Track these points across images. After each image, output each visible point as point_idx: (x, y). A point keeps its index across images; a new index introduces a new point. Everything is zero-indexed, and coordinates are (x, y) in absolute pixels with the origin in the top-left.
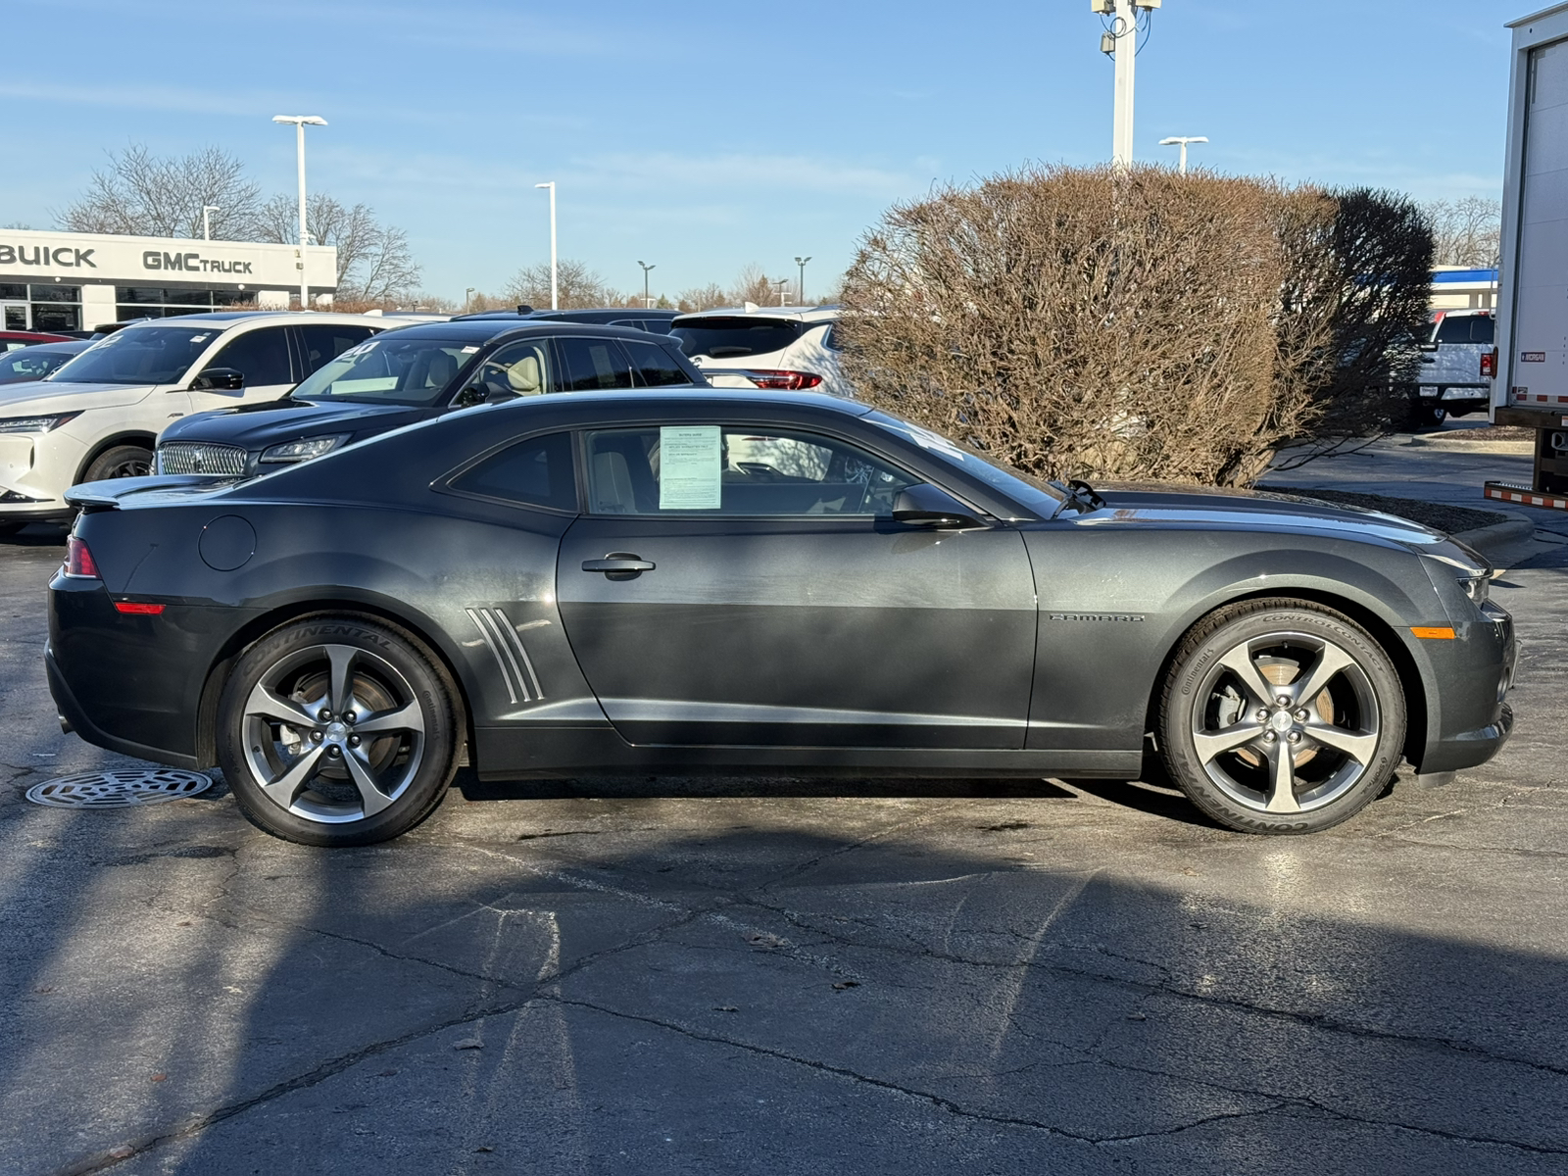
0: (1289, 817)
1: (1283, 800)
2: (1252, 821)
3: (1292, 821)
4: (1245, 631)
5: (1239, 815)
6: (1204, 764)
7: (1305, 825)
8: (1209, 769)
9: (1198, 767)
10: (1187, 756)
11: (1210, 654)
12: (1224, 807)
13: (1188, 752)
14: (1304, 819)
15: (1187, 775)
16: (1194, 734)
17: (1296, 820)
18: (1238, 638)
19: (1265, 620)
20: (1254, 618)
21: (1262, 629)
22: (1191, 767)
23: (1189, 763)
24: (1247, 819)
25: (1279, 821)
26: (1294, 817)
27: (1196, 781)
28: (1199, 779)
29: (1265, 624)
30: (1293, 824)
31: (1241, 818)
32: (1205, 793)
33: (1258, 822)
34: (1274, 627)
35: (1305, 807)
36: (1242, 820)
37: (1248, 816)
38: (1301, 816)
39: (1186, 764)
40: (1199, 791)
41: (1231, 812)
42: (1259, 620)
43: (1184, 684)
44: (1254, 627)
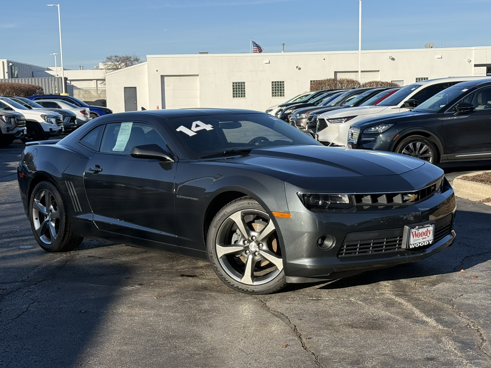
0: (248, 286)
1: (247, 279)
2: (234, 285)
3: (248, 288)
4: (240, 206)
5: (229, 281)
6: (219, 258)
7: (254, 291)
8: (220, 260)
9: (217, 259)
10: (213, 253)
11: (226, 213)
12: (224, 277)
13: (213, 252)
14: (254, 288)
15: (212, 261)
16: (217, 245)
17: (250, 288)
18: (237, 209)
19: (248, 203)
20: (245, 202)
21: (247, 207)
22: (213, 258)
23: (213, 256)
24: (232, 284)
25: (244, 287)
26: (250, 286)
27: (215, 264)
28: (216, 263)
29: (248, 205)
30: (249, 289)
31: (230, 282)
32: (218, 270)
33: (236, 286)
34: (251, 207)
35: (255, 283)
36: (230, 284)
37: (233, 283)
38: (252, 287)
39: (212, 256)
40: (216, 268)
41: (226, 279)
42: (246, 203)
43: (215, 224)
44: (244, 205)
